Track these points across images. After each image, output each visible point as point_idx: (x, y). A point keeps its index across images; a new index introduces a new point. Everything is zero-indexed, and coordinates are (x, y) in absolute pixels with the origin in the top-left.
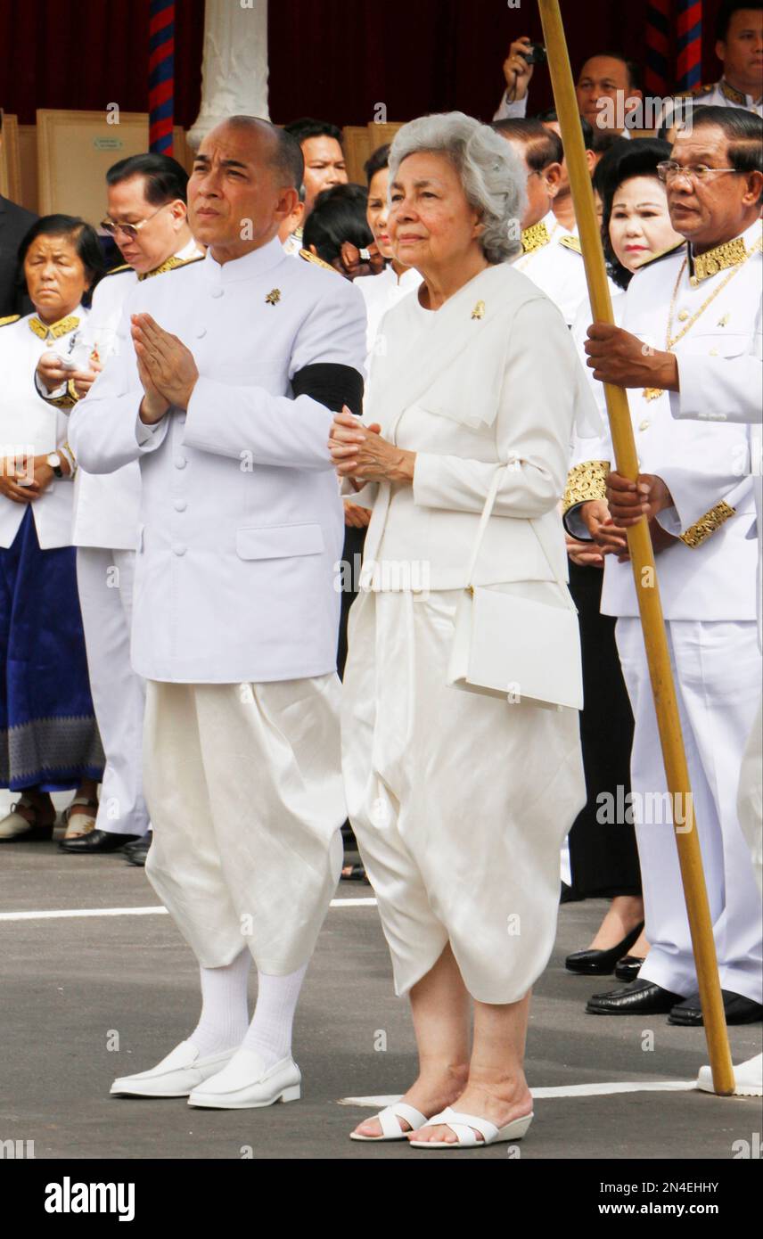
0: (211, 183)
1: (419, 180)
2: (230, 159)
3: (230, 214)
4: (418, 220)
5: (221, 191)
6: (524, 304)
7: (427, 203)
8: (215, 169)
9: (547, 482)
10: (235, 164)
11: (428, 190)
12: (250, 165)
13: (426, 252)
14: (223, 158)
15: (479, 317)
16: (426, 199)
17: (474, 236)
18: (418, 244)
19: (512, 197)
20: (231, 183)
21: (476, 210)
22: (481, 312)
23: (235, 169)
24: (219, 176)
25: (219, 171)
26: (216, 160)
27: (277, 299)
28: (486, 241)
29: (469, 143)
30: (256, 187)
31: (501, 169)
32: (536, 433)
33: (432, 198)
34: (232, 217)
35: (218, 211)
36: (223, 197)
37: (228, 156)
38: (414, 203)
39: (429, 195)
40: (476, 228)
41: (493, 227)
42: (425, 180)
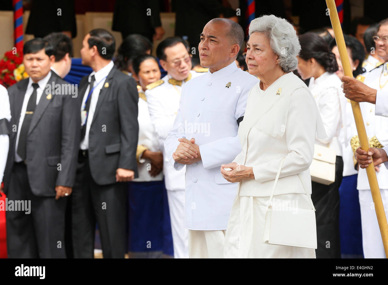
0: (204, 44)
1: (254, 44)
2: (211, 35)
3: (211, 55)
4: (254, 59)
5: (208, 47)
6: (295, 90)
7: (258, 52)
8: (206, 39)
9: (302, 158)
10: (212, 37)
11: (257, 47)
12: (219, 37)
13: (257, 70)
14: (208, 35)
15: (279, 94)
16: (257, 50)
17: (276, 64)
18: (254, 68)
19: (290, 49)
20: (211, 44)
21: (276, 55)
22: (280, 92)
23: (213, 39)
24: (207, 41)
25: (207, 40)
26: (206, 35)
27: (230, 86)
28: (281, 65)
29: (273, 29)
30: (221, 45)
31: (286, 38)
32: (300, 138)
33: (259, 50)
34: (212, 56)
35: (207, 54)
36: (209, 49)
37: (210, 34)
38: (253, 52)
39: (258, 49)
40: (277, 60)
41: (283, 60)
42: (256, 44)
